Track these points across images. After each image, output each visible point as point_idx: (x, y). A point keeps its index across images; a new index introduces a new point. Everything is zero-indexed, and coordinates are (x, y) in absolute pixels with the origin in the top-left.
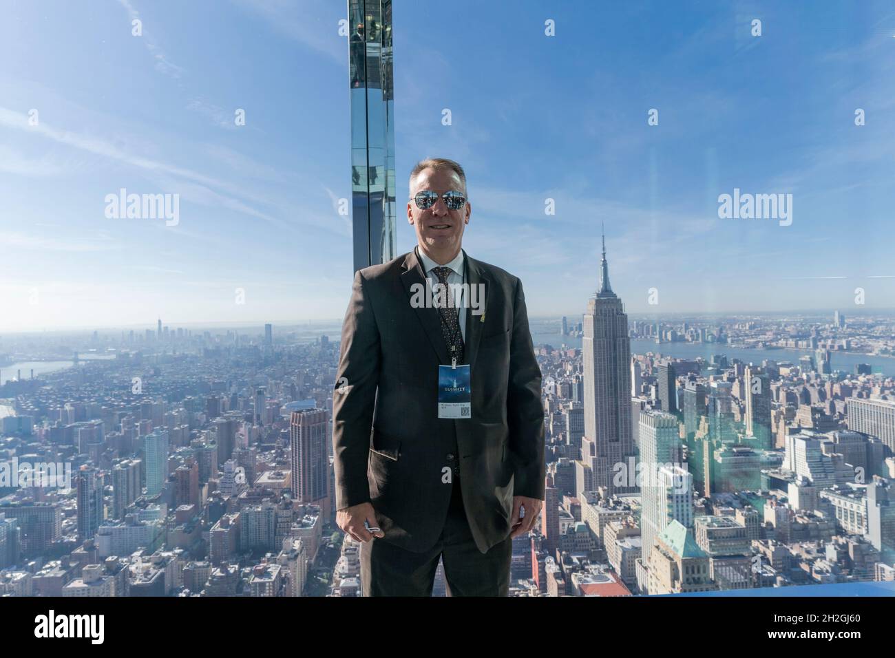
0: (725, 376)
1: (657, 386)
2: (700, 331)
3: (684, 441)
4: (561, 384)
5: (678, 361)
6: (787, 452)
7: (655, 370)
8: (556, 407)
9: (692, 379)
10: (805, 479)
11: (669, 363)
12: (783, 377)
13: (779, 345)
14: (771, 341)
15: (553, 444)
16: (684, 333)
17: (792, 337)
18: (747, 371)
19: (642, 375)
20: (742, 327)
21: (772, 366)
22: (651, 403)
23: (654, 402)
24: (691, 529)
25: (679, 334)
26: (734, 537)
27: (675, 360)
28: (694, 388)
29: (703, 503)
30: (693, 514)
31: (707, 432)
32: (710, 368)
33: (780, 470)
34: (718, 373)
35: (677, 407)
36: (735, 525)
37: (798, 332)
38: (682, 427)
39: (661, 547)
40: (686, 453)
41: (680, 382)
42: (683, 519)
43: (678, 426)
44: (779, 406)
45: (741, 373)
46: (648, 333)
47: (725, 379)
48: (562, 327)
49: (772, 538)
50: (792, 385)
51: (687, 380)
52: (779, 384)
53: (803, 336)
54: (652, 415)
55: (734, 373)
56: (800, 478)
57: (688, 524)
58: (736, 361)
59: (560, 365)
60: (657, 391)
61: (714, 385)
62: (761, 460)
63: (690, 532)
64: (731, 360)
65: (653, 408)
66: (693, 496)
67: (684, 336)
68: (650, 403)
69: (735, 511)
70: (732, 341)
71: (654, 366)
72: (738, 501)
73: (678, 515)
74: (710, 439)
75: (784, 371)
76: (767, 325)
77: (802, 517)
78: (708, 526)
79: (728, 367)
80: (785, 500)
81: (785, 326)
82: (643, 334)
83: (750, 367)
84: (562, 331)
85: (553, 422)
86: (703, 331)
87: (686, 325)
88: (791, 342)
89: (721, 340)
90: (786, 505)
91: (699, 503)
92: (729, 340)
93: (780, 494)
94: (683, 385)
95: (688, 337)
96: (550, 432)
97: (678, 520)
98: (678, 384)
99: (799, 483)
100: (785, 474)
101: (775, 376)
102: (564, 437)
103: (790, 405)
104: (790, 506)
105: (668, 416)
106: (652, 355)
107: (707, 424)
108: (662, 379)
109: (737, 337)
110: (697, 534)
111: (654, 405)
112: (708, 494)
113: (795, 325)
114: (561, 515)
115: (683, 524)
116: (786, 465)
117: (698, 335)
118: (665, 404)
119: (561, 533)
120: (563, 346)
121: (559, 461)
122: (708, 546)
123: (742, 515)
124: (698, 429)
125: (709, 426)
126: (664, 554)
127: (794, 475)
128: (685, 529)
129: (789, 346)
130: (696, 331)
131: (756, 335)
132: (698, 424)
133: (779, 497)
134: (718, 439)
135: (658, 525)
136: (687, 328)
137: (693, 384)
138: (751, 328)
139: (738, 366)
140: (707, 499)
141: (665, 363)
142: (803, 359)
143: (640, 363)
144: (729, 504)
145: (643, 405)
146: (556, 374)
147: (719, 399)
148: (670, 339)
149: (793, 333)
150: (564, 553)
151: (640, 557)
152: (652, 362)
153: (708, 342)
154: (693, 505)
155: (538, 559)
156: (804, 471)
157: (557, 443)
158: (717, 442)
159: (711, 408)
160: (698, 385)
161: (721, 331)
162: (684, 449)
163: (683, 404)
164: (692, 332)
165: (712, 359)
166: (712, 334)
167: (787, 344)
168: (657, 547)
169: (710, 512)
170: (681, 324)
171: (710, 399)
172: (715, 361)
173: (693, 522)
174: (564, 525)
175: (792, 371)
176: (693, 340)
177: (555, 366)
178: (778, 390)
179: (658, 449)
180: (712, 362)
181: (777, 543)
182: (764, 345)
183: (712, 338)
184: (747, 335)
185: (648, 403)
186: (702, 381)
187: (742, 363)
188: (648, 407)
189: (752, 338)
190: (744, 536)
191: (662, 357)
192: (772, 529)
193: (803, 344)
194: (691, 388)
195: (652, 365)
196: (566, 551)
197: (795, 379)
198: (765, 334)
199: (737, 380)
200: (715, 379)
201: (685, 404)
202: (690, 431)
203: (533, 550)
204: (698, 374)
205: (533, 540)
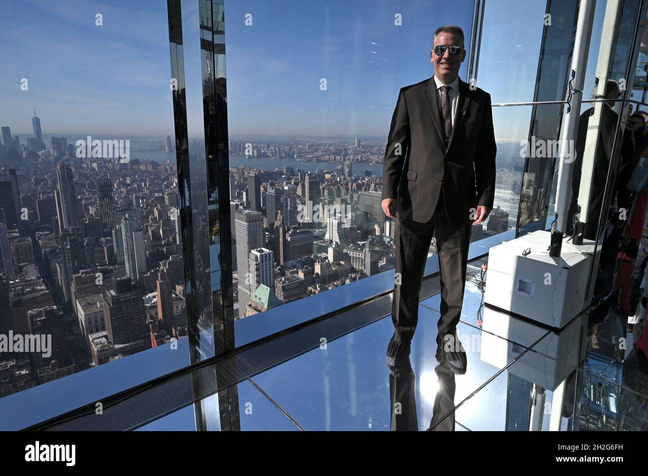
0: (293, 182)
1: (247, 192)
2: (277, 150)
3: (267, 230)
4: (168, 194)
5: (262, 172)
6: (328, 229)
7: (245, 179)
8: (164, 214)
9: (272, 184)
10: (337, 243)
11: (255, 174)
12: (327, 181)
13: (325, 159)
14: (321, 156)
15: (163, 246)
16: (266, 151)
17: (332, 154)
18: (307, 177)
19: (236, 183)
20: (304, 147)
21: (321, 174)
22: (244, 204)
23: (245, 203)
24: (273, 288)
25: (263, 151)
26: (298, 287)
27: (260, 171)
28: (273, 191)
29: (279, 269)
30: (274, 278)
31: (281, 221)
32: (283, 176)
33: (324, 240)
34: (289, 179)
35: (262, 206)
36: (299, 279)
37: (336, 150)
38: (265, 220)
39: (253, 304)
40: (268, 238)
41: (264, 187)
42: (267, 283)
43: (262, 219)
44: (324, 199)
45: (303, 179)
46: (240, 151)
47: (292, 184)
48: (166, 145)
49: (318, 283)
50: (331, 185)
51: (269, 186)
52: (324, 185)
53: (338, 153)
54: (244, 213)
55: (298, 179)
56: (334, 243)
57: (270, 285)
58: (300, 171)
59: (167, 179)
60: (247, 195)
61: (286, 188)
62: (314, 236)
63: (272, 290)
64: (296, 169)
65: (245, 208)
66: (273, 266)
67: (266, 152)
68: (242, 204)
69: (298, 271)
70: (297, 157)
71: (245, 176)
72: (300, 264)
73: (263, 281)
74: (284, 226)
75: (327, 176)
76: (319, 145)
77: (334, 266)
78: (282, 283)
79: (294, 175)
80: (327, 258)
81: (329, 146)
82: (236, 152)
83: (308, 175)
84: (167, 148)
85: (163, 228)
86: (279, 149)
87: (267, 144)
88: (332, 157)
89: (290, 156)
90: (327, 261)
91: (277, 270)
92: (295, 156)
93: (323, 255)
94: (266, 189)
95: (269, 154)
96: (160, 235)
97: (263, 284)
98: (262, 189)
99: (334, 246)
100: (326, 242)
101: (322, 179)
102: (174, 239)
103: (330, 198)
104: (329, 261)
105: (255, 212)
106: (243, 168)
107: (281, 216)
108: (251, 186)
109: (301, 154)
110: (276, 291)
111: (245, 206)
112: (282, 263)
113: (335, 146)
114: (174, 300)
115: (267, 286)
116: (327, 237)
117: (277, 152)
118: (253, 204)
119: (175, 314)
120: (169, 161)
121: (171, 259)
122: (282, 297)
123: (302, 272)
124: (276, 220)
125: (283, 217)
126: (255, 309)
127: (331, 241)
128: (269, 289)
129: (331, 159)
130: (275, 149)
131: (313, 152)
132: (277, 216)
133: (323, 256)
134: (288, 225)
135: (250, 290)
136: (268, 147)
137: (273, 188)
138: (310, 147)
139: (301, 173)
140: (282, 266)
141: (253, 174)
142: (338, 168)
143: (234, 174)
144: (295, 267)
145: (237, 206)
146: (163, 186)
147: (289, 198)
148: (256, 156)
149: (333, 151)
150: (178, 328)
151: (238, 315)
152: (243, 173)
153: (283, 157)
154: (274, 272)
155: (156, 339)
156: (336, 238)
157: (168, 244)
158: (288, 227)
159: (284, 204)
160: (276, 189)
161: (290, 150)
162: (267, 235)
163: (266, 203)
164: (272, 150)
165: (285, 169)
166: (285, 152)
167: (329, 158)
168: (250, 305)
169: (284, 274)
170: (264, 143)
171: (284, 198)
172: (287, 171)
173: (274, 283)
174: (177, 307)
175: (331, 176)
176: (272, 156)
177: (161, 179)
178: (324, 189)
179: (249, 238)
180: (285, 172)
181: (321, 285)
182: (317, 159)
183: (285, 154)
184: (307, 152)
185: (241, 205)
186: (279, 186)
187: (303, 172)
188: (241, 207)
189: (310, 154)
190: (304, 285)
191: (250, 169)
192: (319, 277)
193: (338, 158)
194: (271, 191)
195: (243, 176)
196: (180, 326)
197: (333, 181)
198: (318, 152)
199: (300, 184)
200: (287, 184)
201: (267, 203)
202: (271, 222)
203: (151, 334)
204: (276, 181)
205: (150, 326)
